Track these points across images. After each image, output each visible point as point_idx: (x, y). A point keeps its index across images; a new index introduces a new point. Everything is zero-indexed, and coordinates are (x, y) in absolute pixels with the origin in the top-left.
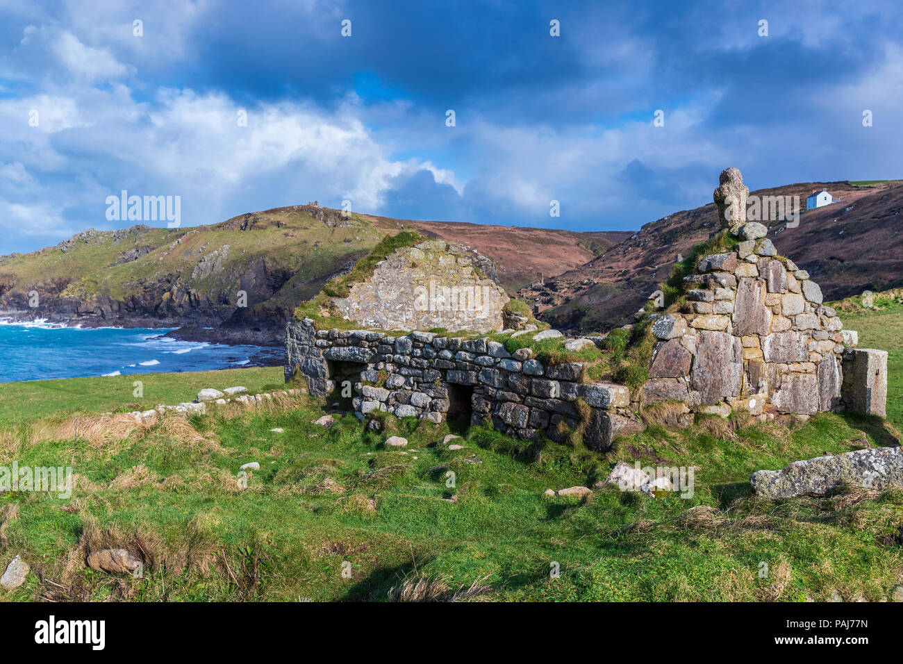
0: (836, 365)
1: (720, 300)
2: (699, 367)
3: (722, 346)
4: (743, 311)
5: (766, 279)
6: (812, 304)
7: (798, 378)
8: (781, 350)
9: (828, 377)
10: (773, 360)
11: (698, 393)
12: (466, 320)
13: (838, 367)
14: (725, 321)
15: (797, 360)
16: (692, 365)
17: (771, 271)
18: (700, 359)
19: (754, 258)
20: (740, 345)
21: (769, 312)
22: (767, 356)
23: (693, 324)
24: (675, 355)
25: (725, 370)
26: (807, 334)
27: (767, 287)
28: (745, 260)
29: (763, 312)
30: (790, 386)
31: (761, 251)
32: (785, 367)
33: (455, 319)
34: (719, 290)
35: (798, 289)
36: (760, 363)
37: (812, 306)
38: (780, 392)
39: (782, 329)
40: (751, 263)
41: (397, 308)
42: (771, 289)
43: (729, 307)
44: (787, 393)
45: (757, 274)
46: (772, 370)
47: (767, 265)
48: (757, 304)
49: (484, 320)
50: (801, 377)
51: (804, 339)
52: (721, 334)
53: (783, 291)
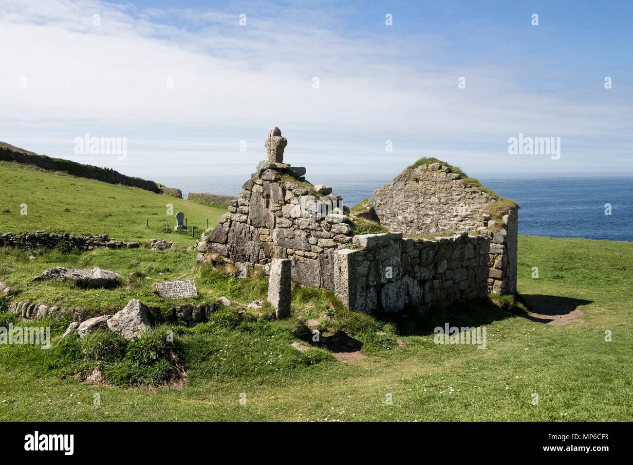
1: (241, 206)
4: (255, 213)
5: (268, 194)
9: (330, 266)
10: (279, 244)
14: (244, 217)
15: (300, 248)
16: (227, 238)
17: (271, 189)
18: (230, 235)
19: (260, 182)
21: (272, 215)
22: (275, 241)
24: (220, 232)
26: (306, 231)
28: (256, 183)
29: (268, 214)
32: (289, 251)
36: (270, 245)
39: (284, 225)
40: (258, 185)
42: (272, 201)
43: (245, 209)
45: (263, 191)
46: (278, 250)
47: (268, 186)
48: (264, 209)
50: (302, 259)
51: (304, 234)
52: (242, 223)
53: (280, 202)
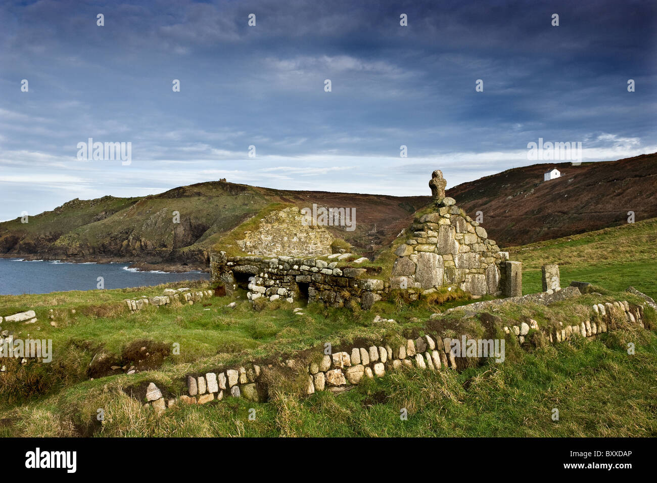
0: (496, 270)
1: (430, 237)
2: (420, 270)
3: (432, 260)
4: (442, 242)
5: (455, 226)
6: (482, 238)
7: (475, 276)
8: (465, 262)
9: (492, 276)
10: (461, 267)
11: (419, 283)
12: (311, 251)
13: (498, 271)
14: (433, 248)
15: (474, 267)
16: (416, 269)
17: (458, 222)
18: (420, 266)
19: (448, 216)
20: (442, 259)
21: (457, 243)
22: (457, 265)
23: (416, 249)
24: (407, 264)
25: (434, 272)
26: (479, 254)
27: (456, 230)
28: (443, 217)
29: (454, 243)
30: (470, 281)
31: (451, 212)
32: (467, 271)
33: (304, 250)
34: (430, 232)
35: (473, 231)
36: (453, 268)
37: (481, 239)
38: (465, 283)
39: (465, 251)
40: (447, 218)
41: (272, 245)
42: (458, 231)
43: (435, 240)
44: (469, 284)
45: (450, 223)
46: (460, 272)
47: (455, 219)
48: (451, 239)
49: (321, 251)
50: (476, 276)
51: (478, 256)
52: (431, 254)
53: (464, 232)
